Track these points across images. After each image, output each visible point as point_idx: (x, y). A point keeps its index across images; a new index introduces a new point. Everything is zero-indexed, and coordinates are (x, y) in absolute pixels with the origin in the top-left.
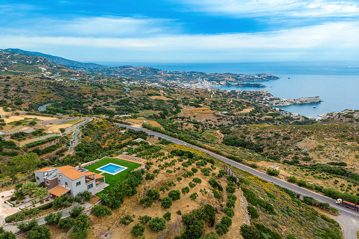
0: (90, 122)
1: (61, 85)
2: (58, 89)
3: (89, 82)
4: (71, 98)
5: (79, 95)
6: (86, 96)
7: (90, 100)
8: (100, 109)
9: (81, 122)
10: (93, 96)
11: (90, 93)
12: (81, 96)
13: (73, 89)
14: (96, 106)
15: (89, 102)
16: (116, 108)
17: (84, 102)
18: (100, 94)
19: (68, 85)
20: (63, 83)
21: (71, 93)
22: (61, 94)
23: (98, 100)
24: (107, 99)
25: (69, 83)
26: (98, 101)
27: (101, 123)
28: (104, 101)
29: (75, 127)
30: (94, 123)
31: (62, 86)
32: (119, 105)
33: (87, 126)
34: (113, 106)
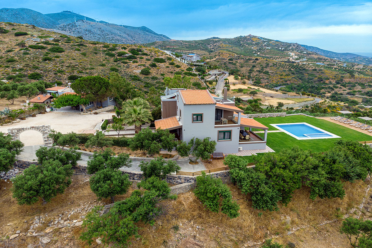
0: (318, 103)
1: (302, 68)
2: (299, 72)
3: (337, 67)
4: (308, 82)
5: (320, 80)
6: (327, 82)
7: (331, 86)
8: (340, 97)
10: (337, 81)
11: (333, 78)
12: (322, 80)
13: (315, 73)
14: (336, 93)
15: (329, 88)
16: (364, 98)
17: (323, 88)
18: (347, 80)
19: (310, 68)
20: (306, 66)
21: (311, 77)
22: (300, 77)
23: (341, 86)
24: (354, 86)
25: (312, 66)
26: (341, 88)
27: (334, 107)
28: (350, 89)
29: (298, 106)
30: (324, 106)
31: (304, 69)
32: (369, 96)
33: (313, 107)
34: (360, 96)
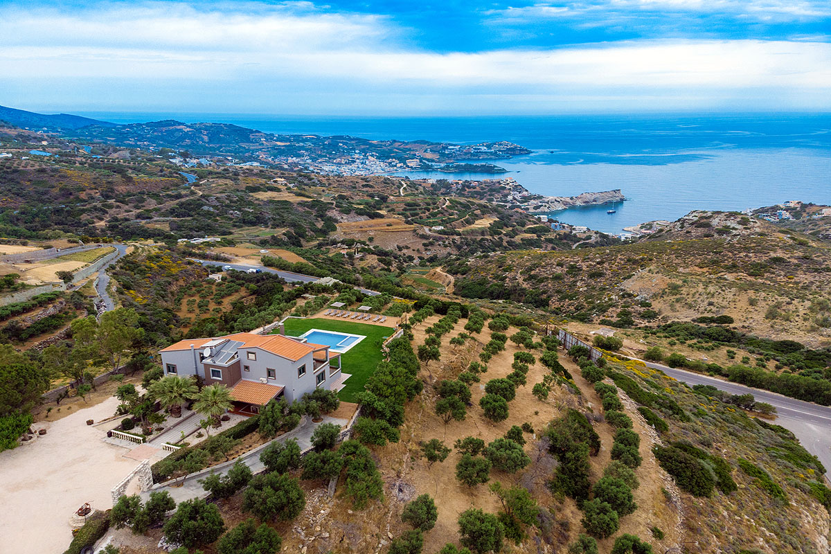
0: (128, 256)
1: (10, 168)
2: (5, 178)
3: (84, 160)
4: (43, 201)
5: (67, 193)
6: (83, 195)
7: (99, 205)
8: (128, 227)
9: (105, 255)
10: (104, 193)
11: (93, 186)
12: (71, 194)
13: (45, 177)
14: (117, 220)
15: (96, 210)
16: (171, 223)
17: (83, 211)
18: (122, 189)
19: (29, 168)
20: (16, 162)
21: (41, 189)
22: (14, 190)
23: (118, 204)
24: (143, 200)
25: (32, 162)
26: (118, 207)
27: (158, 257)
28: (137, 207)
29: (94, 270)
30: (140, 258)
31: (16, 171)
32: (177, 216)
33: (121, 264)
34: (162, 219)
